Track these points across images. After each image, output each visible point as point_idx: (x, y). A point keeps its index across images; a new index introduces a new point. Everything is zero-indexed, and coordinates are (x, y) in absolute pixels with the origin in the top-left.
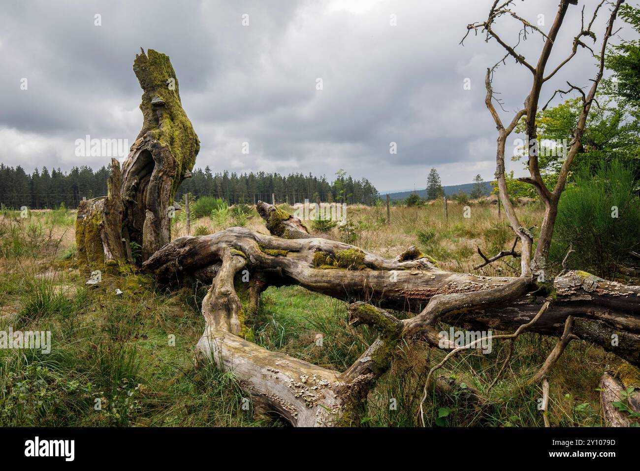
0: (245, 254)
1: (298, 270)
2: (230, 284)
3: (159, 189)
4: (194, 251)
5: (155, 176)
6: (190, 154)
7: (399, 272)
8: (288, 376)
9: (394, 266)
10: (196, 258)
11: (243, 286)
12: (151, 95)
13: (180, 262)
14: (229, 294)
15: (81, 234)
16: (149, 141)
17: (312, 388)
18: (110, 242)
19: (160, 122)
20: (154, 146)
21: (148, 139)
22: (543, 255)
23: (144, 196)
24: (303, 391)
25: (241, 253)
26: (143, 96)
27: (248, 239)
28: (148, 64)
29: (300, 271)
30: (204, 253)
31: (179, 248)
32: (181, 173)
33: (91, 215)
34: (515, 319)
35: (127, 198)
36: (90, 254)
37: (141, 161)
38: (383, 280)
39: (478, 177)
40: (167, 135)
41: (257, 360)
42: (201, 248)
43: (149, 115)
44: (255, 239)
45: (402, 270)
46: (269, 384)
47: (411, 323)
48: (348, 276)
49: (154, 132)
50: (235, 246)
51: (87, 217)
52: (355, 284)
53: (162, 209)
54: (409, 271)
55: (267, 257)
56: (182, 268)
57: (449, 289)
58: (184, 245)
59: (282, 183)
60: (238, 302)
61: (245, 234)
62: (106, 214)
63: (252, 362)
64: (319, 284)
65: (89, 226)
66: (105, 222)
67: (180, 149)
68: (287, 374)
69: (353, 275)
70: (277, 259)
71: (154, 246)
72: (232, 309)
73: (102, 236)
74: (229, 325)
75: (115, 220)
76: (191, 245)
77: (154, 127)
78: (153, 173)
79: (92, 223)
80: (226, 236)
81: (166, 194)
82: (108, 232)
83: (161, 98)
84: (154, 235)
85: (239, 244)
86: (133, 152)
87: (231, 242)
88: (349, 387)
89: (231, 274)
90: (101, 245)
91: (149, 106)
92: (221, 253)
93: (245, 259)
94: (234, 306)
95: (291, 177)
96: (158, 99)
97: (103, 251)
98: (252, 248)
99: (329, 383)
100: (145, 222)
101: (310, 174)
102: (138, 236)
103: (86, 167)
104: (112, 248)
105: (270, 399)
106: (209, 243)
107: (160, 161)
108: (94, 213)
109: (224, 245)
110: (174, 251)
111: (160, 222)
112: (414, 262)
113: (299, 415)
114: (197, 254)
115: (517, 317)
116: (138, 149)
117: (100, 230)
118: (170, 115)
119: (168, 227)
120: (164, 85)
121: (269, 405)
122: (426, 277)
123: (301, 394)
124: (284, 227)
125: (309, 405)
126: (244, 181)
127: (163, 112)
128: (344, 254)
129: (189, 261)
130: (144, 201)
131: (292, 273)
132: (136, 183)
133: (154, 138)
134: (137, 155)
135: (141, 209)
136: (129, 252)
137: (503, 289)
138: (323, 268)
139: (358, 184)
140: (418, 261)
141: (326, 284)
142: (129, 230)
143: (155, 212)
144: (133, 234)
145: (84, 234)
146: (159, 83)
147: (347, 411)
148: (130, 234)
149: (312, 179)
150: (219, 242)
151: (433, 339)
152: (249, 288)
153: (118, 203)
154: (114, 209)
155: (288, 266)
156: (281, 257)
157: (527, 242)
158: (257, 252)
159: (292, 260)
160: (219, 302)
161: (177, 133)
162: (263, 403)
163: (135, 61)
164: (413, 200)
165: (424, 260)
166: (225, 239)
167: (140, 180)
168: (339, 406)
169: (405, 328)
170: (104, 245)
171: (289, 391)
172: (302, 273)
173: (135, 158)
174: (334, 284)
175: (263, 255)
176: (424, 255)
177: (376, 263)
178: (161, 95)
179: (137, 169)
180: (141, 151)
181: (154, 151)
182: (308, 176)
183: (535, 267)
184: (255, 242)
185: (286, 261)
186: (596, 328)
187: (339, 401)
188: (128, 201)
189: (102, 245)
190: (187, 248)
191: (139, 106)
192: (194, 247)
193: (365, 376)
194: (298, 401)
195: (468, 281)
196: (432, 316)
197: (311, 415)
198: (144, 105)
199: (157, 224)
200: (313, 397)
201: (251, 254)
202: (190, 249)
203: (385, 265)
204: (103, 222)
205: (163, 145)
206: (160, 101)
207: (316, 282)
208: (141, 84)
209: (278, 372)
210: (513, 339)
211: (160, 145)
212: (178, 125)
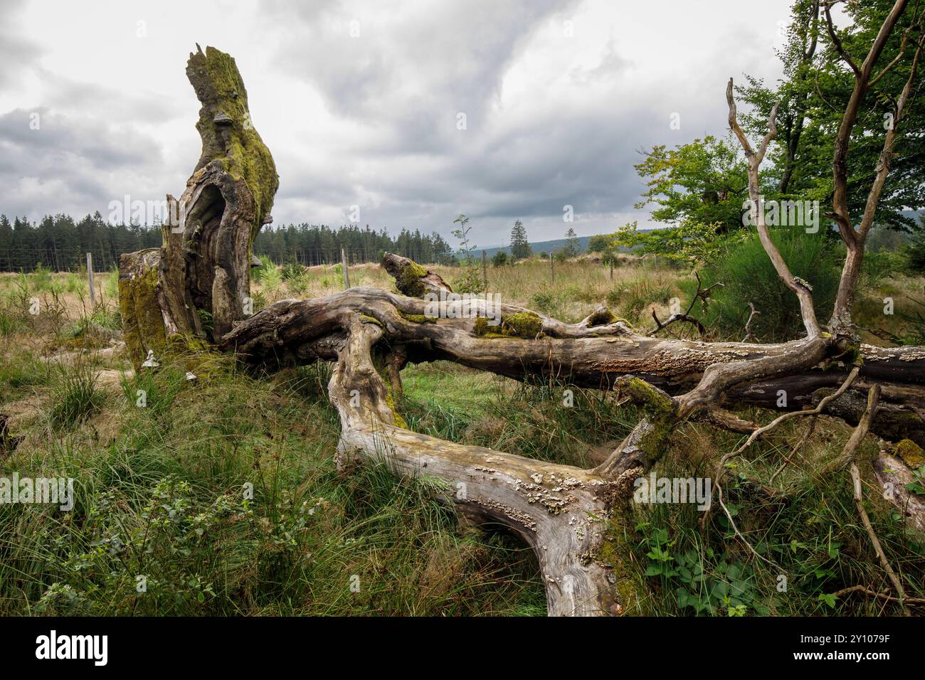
0: (379, 320)
1: (455, 341)
2: (368, 361)
3: (233, 237)
4: (300, 320)
5: (227, 220)
6: (270, 192)
7: (591, 339)
8: (511, 476)
9: (581, 332)
10: (304, 328)
11: (379, 364)
12: (213, 109)
13: (280, 335)
14: (371, 374)
15: (127, 298)
16: (215, 172)
17: (554, 490)
18: (172, 309)
19: (227, 148)
20: (224, 179)
21: (214, 169)
22: (847, 311)
23: (210, 248)
24: (539, 494)
25: (375, 320)
26: (200, 111)
27: (382, 302)
28: (207, 67)
29: (457, 342)
30: (315, 321)
31: (279, 316)
32: (260, 217)
33: (142, 273)
34: (746, 392)
35: (189, 250)
36: (144, 325)
37: (204, 200)
38: (571, 350)
39: (571, 231)
40: (240, 165)
41: (453, 457)
42: (312, 315)
43: (210, 138)
44: (391, 302)
45: (595, 337)
46: (482, 487)
47: (689, 401)
48: (524, 347)
49: (221, 160)
50: (365, 311)
51: (137, 275)
52: (534, 357)
53: (238, 265)
54: (603, 339)
55: (409, 324)
56: (282, 341)
57: (661, 359)
58: (287, 312)
59: (332, 239)
60: (383, 384)
61: (376, 295)
62: (165, 271)
63: (448, 461)
64: (485, 358)
65: (141, 288)
66: (164, 283)
67: (258, 184)
68: (509, 473)
69: (531, 346)
70: (424, 327)
71: (228, 314)
72: (377, 393)
73: (161, 301)
74: (378, 413)
75: (177, 280)
76: (297, 311)
77: (219, 154)
78: (223, 217)
79: (145, 283)
80: (350, 298)
81: (243, 245)
82: (168, 296)
83: (228, 114)
84: (228, 299)
85: (370, 308)
86: (192, 188)
87: (358, 306)
88: (613, 486)
89: (367, 348)
90: (159, 314)
91: (211, 125)
92: (345, 320)
93: (381, 328)
94: (379, 389)
95: (343, 231)
96: (223, 115)
97: (164, 322)
98: (389, 313)
99: (580, 482)
100: (215, 282)
101: (368, 226)
102: (205, 301)
103: (64, 216)
104: (175, 317)
105: (484, 507)
106: (324, 308)
107: (233, 199)
108: (147, 269)
109: (348, 310)
110: (270, 320)
111: (236, 283)
112: (609, 327)
113: (539, 525)
114: (305, 323)
115: (747, 390)
116: (199, 184)
117: (157, 294)
118: (241, 139)
119: (246, 289)
120: (230, 97)
121: (483, 515)
122: (627, 346)
123: (537, 498)
124: (423, 286)
125: (553, 512)
126: (282, 235)
127: (231, 134)
128: (515, 319)
129: (293, 333)
130: (210, 254)
131: (445, 345)
132: (199, 230)
133: (221, 167)
134: (199, 192)
135: (206, 266)
136: (198, 324)
137: (801, 354)
138: (489, 338)
139: (427, 240)
140: (613, 325)
141: (495, 358)
142: (192, 293)
143: (229, 269)
144: (197, 299)
145: (132, 298)
146: (224, 94)
147: (615, 517)
148: (194, 299)
149: (369, 233)
150: (340, 306)
151: (722, 419)
152: (387, 365)
153: (180, 257)
154: (174, 265)
155: (439, 335)
156: (429, 325)
157: (807, 296)
158: (396, 318)
159: (444, 328)
160: (358, 384)
161: (252, 162)
162: (472, 513)
163: (189, 62)
164: (500, 260)
165: (620, 324)
166: (349, 302)
167: (204, 226)
168: (603, 511)
169: (682, 407)
170: (164, 314)
171: (516, 495)
172: (460, 344)
173: (197, 196)
174: (506, 356)
175: (404, 322)
176: (618, 318)
177: (557, 330)
178: (228, 110)
179: (199, 211)
180: (204, 186)
181: (224, 186)
182: (365, 229)
183: (839, 326)
184: (392, 305)
185: (436, 330)
186: (848, 399)
187: (601, 505)
188: (189, 254)
189: (161, 315)
190: (291, 316)
191: (195, 124)
192: (302, 314)
193: (634, 470)
194: (534, 507)
195: (685, 349)
196: (714, 391)
197: (560, 525)
198: (203, 124)
199: (231, 285)
200: (560, 501)
201: (389, 321)
202: (296, 317)
203: (569, 332)
204: (162, 282)
205: (237, 177)
206: (227, 118)
207: (481, 355)
208: (198, 95)
209: (493, 472)
210: (815, 415)
211: (233, 178)
212: (252, 152)
